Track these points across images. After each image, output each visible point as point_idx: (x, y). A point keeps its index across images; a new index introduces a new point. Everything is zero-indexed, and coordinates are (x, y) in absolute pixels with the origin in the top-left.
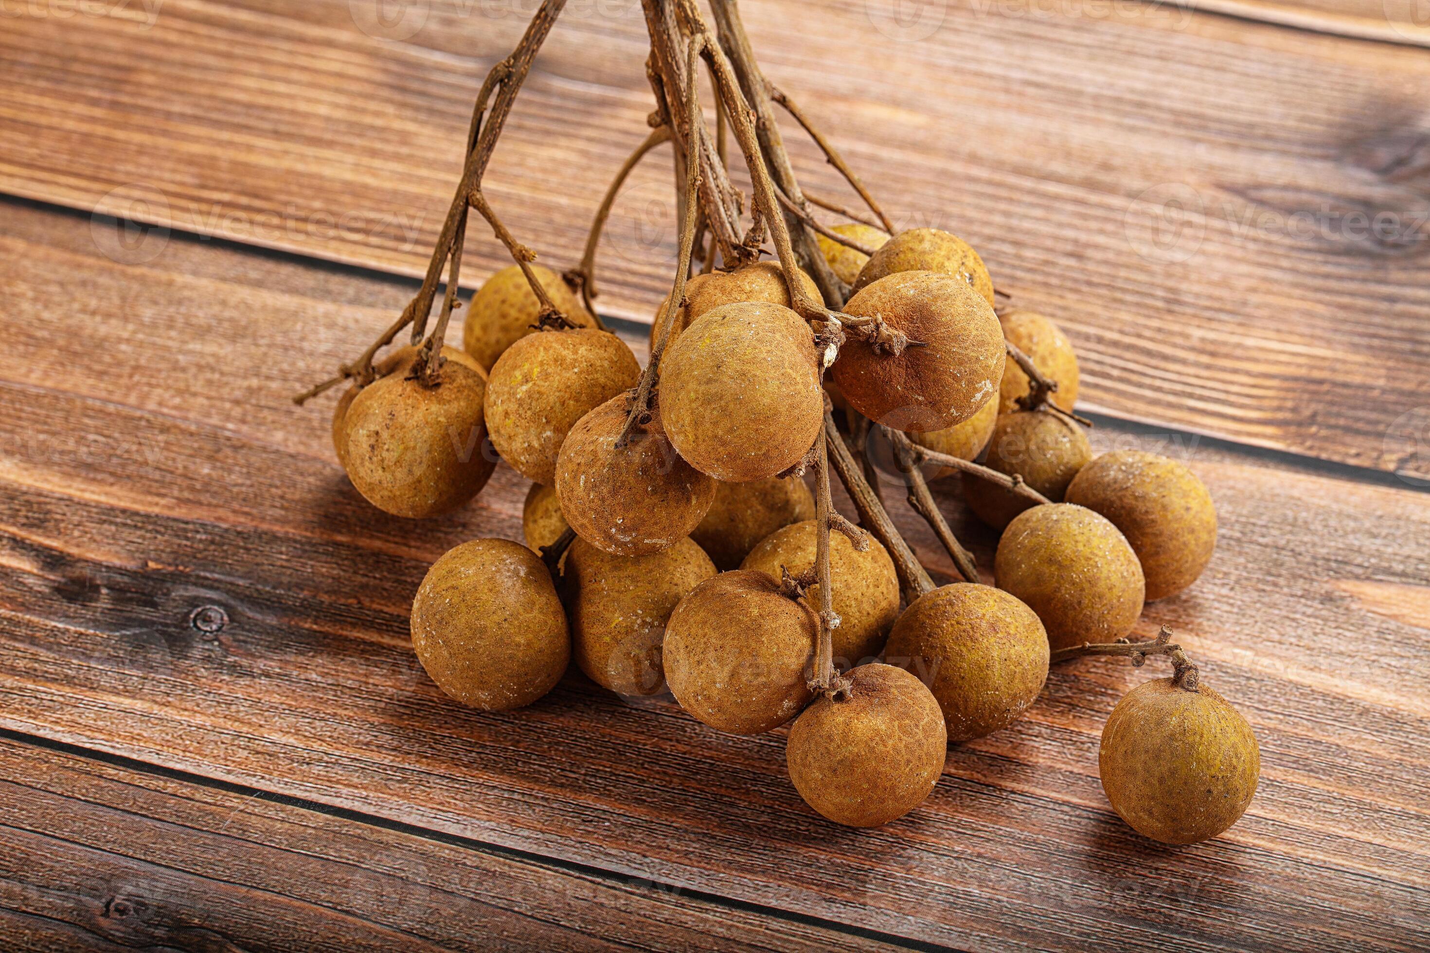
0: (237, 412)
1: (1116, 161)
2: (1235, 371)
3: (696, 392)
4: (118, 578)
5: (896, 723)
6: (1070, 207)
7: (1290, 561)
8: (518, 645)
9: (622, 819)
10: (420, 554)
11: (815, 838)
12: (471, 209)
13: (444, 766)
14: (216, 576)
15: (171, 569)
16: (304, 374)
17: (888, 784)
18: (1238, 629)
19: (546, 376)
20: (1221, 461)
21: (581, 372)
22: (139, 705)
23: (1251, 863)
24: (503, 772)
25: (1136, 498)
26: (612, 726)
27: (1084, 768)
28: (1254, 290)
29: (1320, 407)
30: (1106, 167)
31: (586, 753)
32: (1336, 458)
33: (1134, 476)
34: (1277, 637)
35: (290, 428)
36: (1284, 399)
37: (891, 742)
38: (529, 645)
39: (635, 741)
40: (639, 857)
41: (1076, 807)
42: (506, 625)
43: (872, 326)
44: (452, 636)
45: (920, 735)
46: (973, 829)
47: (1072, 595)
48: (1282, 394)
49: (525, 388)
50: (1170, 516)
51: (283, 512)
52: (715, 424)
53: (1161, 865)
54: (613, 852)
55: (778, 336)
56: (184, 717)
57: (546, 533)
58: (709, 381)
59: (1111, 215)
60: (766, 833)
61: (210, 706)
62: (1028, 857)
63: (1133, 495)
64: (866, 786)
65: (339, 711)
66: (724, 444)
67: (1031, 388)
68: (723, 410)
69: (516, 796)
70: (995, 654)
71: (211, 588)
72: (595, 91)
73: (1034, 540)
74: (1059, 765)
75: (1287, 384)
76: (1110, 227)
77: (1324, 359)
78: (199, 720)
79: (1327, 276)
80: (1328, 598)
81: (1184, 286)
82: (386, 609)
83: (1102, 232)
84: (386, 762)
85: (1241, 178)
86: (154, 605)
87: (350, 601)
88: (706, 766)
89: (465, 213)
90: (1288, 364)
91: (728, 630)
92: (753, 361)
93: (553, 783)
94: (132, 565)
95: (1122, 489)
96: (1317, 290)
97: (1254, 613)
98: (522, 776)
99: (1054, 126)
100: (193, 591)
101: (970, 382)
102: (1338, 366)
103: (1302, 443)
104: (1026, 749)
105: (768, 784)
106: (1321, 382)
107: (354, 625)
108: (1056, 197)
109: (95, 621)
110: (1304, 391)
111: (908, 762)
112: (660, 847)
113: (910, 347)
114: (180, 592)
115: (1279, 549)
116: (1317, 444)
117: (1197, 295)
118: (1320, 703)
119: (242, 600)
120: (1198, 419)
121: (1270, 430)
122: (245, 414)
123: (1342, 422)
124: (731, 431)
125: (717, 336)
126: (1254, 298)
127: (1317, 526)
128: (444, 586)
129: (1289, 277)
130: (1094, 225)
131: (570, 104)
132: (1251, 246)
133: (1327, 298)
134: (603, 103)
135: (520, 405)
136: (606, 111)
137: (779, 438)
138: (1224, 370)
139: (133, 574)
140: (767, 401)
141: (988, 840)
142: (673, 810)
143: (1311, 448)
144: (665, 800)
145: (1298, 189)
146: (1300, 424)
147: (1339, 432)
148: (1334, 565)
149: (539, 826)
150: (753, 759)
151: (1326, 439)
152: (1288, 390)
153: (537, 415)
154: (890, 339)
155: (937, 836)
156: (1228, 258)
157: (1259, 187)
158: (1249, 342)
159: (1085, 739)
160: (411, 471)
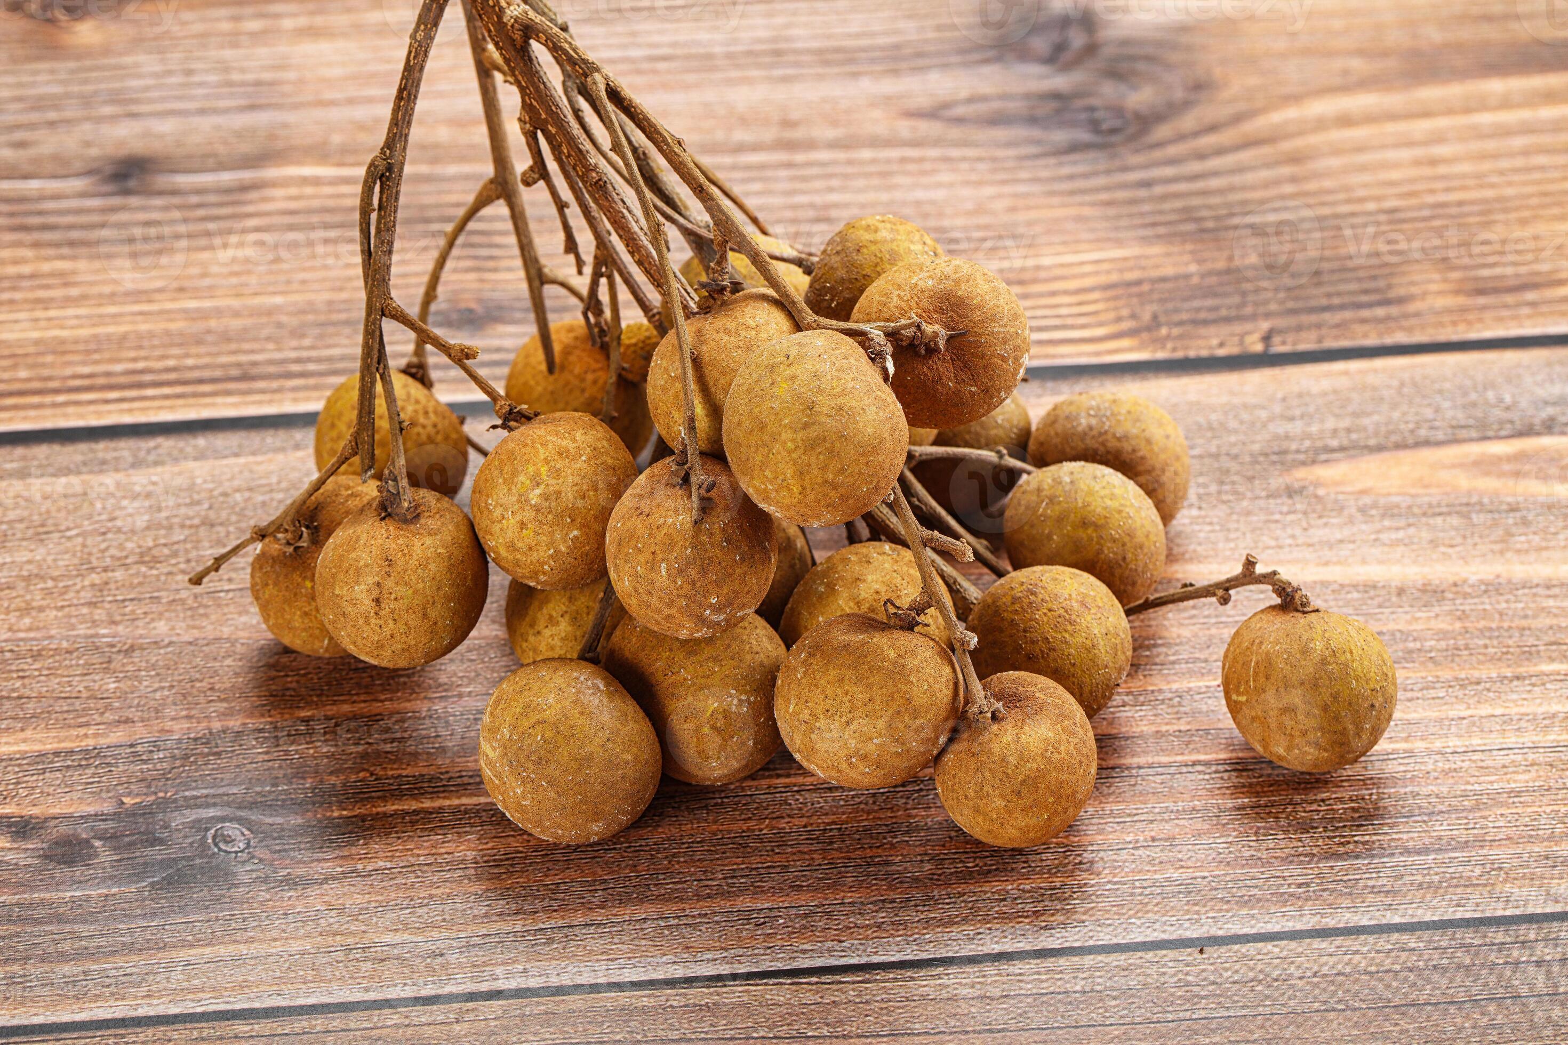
0: (99, 614)
1: (795, 115)
2: (1053, 294)
3: (793, 440)
4: (103, 825)
6: (783, 173)
7: (1234, 466)
8: (627, 763)
9: (793, 911)
10: (396, 706)
11: (989, 871)
13: (579, 914)
14: (205, 792)
15: (152, 798)
16: (142, 555)
18: (1232, 545)
19: (557, 473)
20: (1102, 385)
21: (589, 459)
22: (223, 951)
23: (1402, 768)
24: (641, 901)
25: (1119, 439)
26: (715, 822)
27: (1189, 723)
28: (1013, 209)
29: (1154, 307)
30: (787, 124)
31: (709, 857)
32: (1204, 353)
33: (1108, 418)
34: (1273, 543)
35: (167, 614)
36: (1116, 309)
38: (636, 759)
39: (748, 829)
40: (835, 944)
41: (1207, 764)
42: (610, 745)
43: (913, 328)
44: (557, 773)
46: (1129, 815)
47: (1115, 554)
48: (1111, 304)
49: (538, 491)
50: (1156, 449)
51: (225, 705)
52: (824, 468)
53: (1324, 795)
54: (808, 947)
56: (278, 947)
57: (557, 642)
58: (806, 426)
59: (830, 170)
60: (938, 880)
61: (297, 928)
62: (1199, 826)
63: (1114, 435)
65: (433, 892)
66: (835, 486)
68: (831, 451)
69: (672, 922)
70: (1096, 632)
71: (208, 806)
72: (227, 177)
73: (1057, 508)
74: (1164, 728)
75: (1110, 293)
76: (835, 183)
77: (1125, 259)
78: (295, 946)
79: (1071, 177)
80: (1291, 492)
81: (946, 223)
82: (404, 773)
83: (831, 190)
84: (518, 928)
85: (923, 102)
86: (161, 842)
87: (361, 775)
88: (835, 833)
90: (1097, 273)
91: (872, 680)
92: (843, 393)
93: (699, 897)
94: (107, 807)
95: (1101, 434)
96: (1072, 193)
97: (1236, 526)
98: (662, 899)
99: (710, 95)
100: (192, 815)
102: (1143, 262)
103: (1163, 347)
104: (1122, 721)
105: (907, 832)
106: (1138, 283)
107: (384, 799)
108: (762, 167)
109: (111, 877)
110: (1130, 296)
112: (849, 928)
113: (950, 339)
114: (178, 820)
115: (1216, 456)
116: (1179, 344)
117: (965, 229)
118: (1356, 595)
119: (251, 809)
120: (1051, 350)
121: (1125, 343)
122: (109, 614)
123: (1185, 316)
124: (842, 471)
125: (793, 378)
126: (1021, 217)
127: (1233, 424)
128: (526, 724)
129: (1036, 188)
130: (818, 184)
131: (212, 198)
132: (981, 166)
133: (1087, 198)
134: (244, 188)
135: (538, 511)
136: (253, 195)
137: (887, 465)
138: (1041, 295)
139: (116, 816)
140: (870, 430)
141: (1152, 822)
142: (835, 886)
143: (1174, 350)
144: (821, 879)
145: (984, 99)
146: (1148, 329)
147: (1188, 328)
148: (1274, 458)
149: (717, 944)
150: (876, 811)
151: (1180, 337)
152: (1116, 298)
153: (559, 517)
154: (932, 336)
155: (1101, 832)
156: (967, 183)
157: (946, 106)
158: (1046, 261)
159: (1170, 695)
160: (425, 615)
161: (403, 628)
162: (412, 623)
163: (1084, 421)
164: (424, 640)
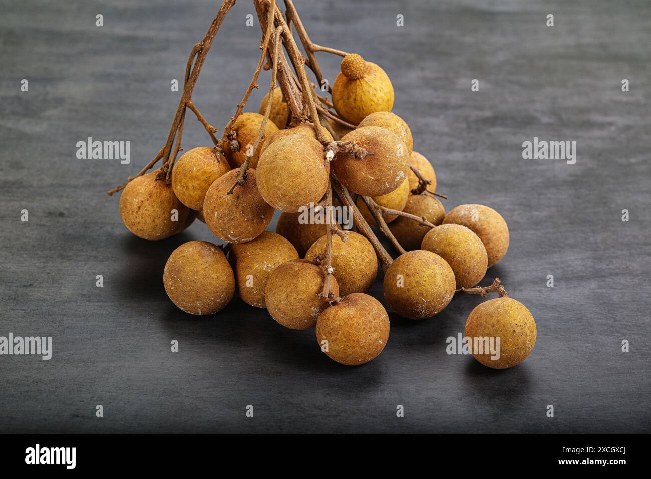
5: (358, 312)
12: (187, 108)
17: (355, 339)
37: (355, 320)
43: (351, 145)
45: (371, 318)
47: (461, 258)
55: (303, 143)
64: (344, 339)
66: (279, 189)
67: (420, 183)
89: (185, 109)
92: (290, 152)
101: (395, 171)
111: (364, 329)
113: (367, 155)
124: (281, 182)
137: (303, 185)
140: (296, 168)
154: (359, 151)
160: (154, 221)
161: (144, 222)
162: (148, 222)
163: (463, 213)
164: (150, 230)
